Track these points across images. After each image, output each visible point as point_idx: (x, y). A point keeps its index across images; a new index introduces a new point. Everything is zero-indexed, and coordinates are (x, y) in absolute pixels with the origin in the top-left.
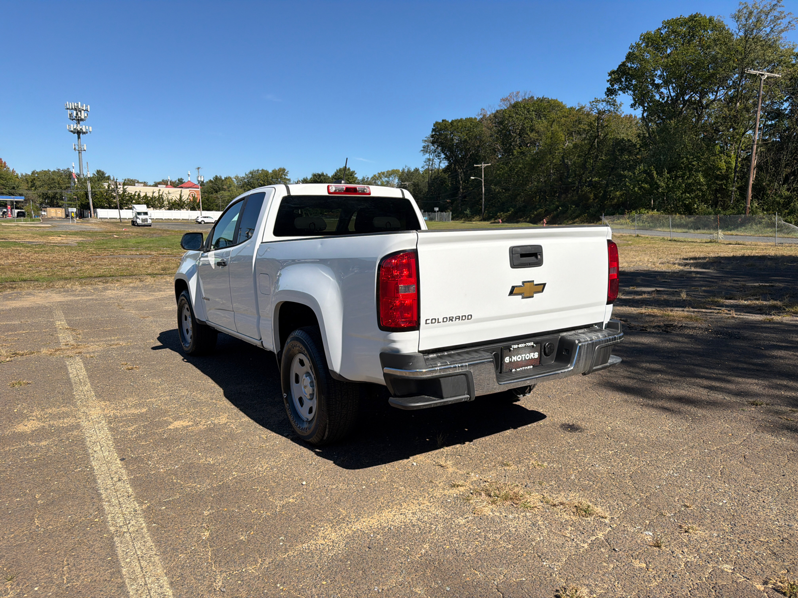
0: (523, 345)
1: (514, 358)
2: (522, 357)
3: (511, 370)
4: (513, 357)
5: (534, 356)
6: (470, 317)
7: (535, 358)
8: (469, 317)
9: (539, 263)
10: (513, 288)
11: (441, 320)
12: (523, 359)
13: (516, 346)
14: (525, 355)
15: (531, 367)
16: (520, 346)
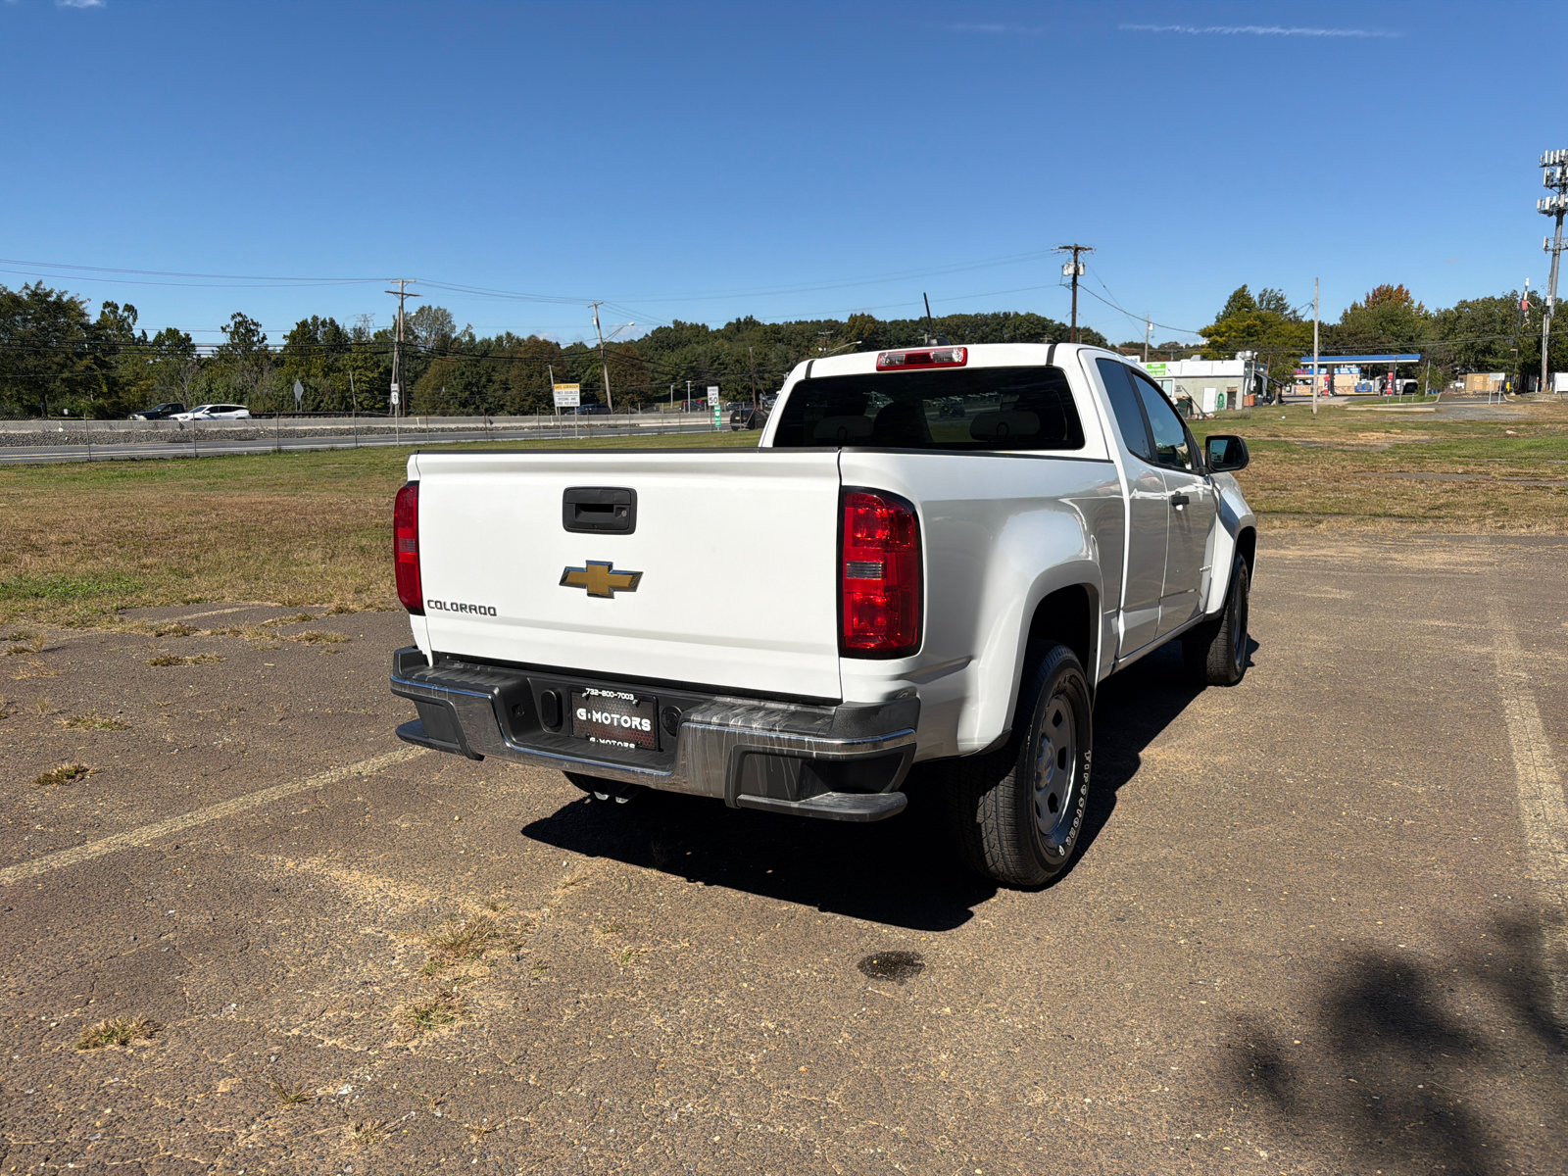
0: (611, 694)
1: (597, 716)
2: (612, 719)
3: (588, 738)
4: (594, 712)
5: (641, 724)
6: (492, 611)
7: (642, 731)
8: (490, 611)
9: (627, 527)
10: (568, 571)
11: (448, 606)
12: (615, 724)
13: (594, 692)
14: (618, 716)
15: (632, 746)
16: (604, 693)
